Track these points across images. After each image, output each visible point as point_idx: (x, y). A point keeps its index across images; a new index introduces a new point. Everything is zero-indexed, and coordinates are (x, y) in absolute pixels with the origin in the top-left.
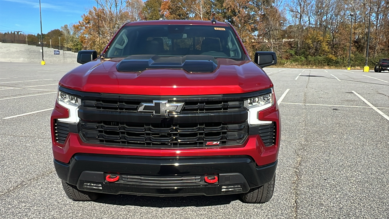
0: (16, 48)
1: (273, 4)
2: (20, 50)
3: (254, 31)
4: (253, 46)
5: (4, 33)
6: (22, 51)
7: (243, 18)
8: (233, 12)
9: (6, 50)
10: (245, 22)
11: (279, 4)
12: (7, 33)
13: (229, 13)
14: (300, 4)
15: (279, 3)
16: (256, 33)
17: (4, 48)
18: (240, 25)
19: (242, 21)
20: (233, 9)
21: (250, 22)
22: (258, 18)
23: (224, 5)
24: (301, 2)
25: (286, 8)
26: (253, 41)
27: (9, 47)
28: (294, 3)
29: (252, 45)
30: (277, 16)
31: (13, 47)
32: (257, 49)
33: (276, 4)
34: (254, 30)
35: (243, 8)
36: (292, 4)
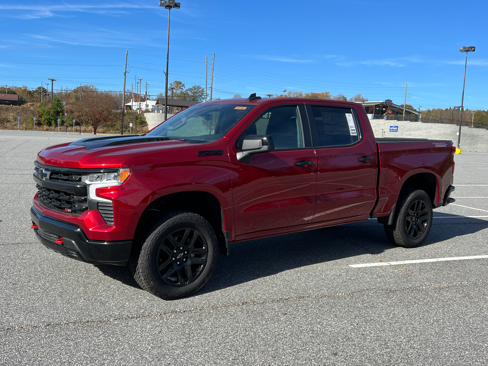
0: (440, 130)
2: (444, 133)
5: (445, 109)
6: (447, 133)
9: (426, 132)
12: (449, 109)
17: (424, 129)
27: (430, 128)
31: (436, 129)
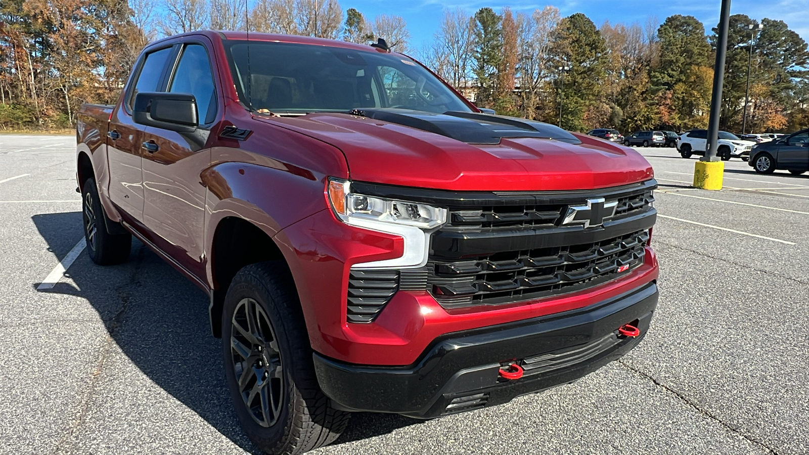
1: (132, 19)
3: (95, 67)
4: (99, 95)
7: (72, 40)
8: (48, 23)
10: (78, 47)
11: (144, 20)
13: (39, 25)
14: (184, 24)
15: (144, 18)
16: (102, 70)
18: (64, 53)
19: (71, 44)
20: (48, 17)
21: (87, 48)
22: (102, 42)
23: (25, 7)
24: (185, 20)
25: (157, 28)
26: (96, 85)
28: (172, 20)
29: (97, 94)
30: (142, 41)
32: (107, 102)
33: (138, 19)
34: (97, 63)
35: (69, 18)
36: (167, 22)
